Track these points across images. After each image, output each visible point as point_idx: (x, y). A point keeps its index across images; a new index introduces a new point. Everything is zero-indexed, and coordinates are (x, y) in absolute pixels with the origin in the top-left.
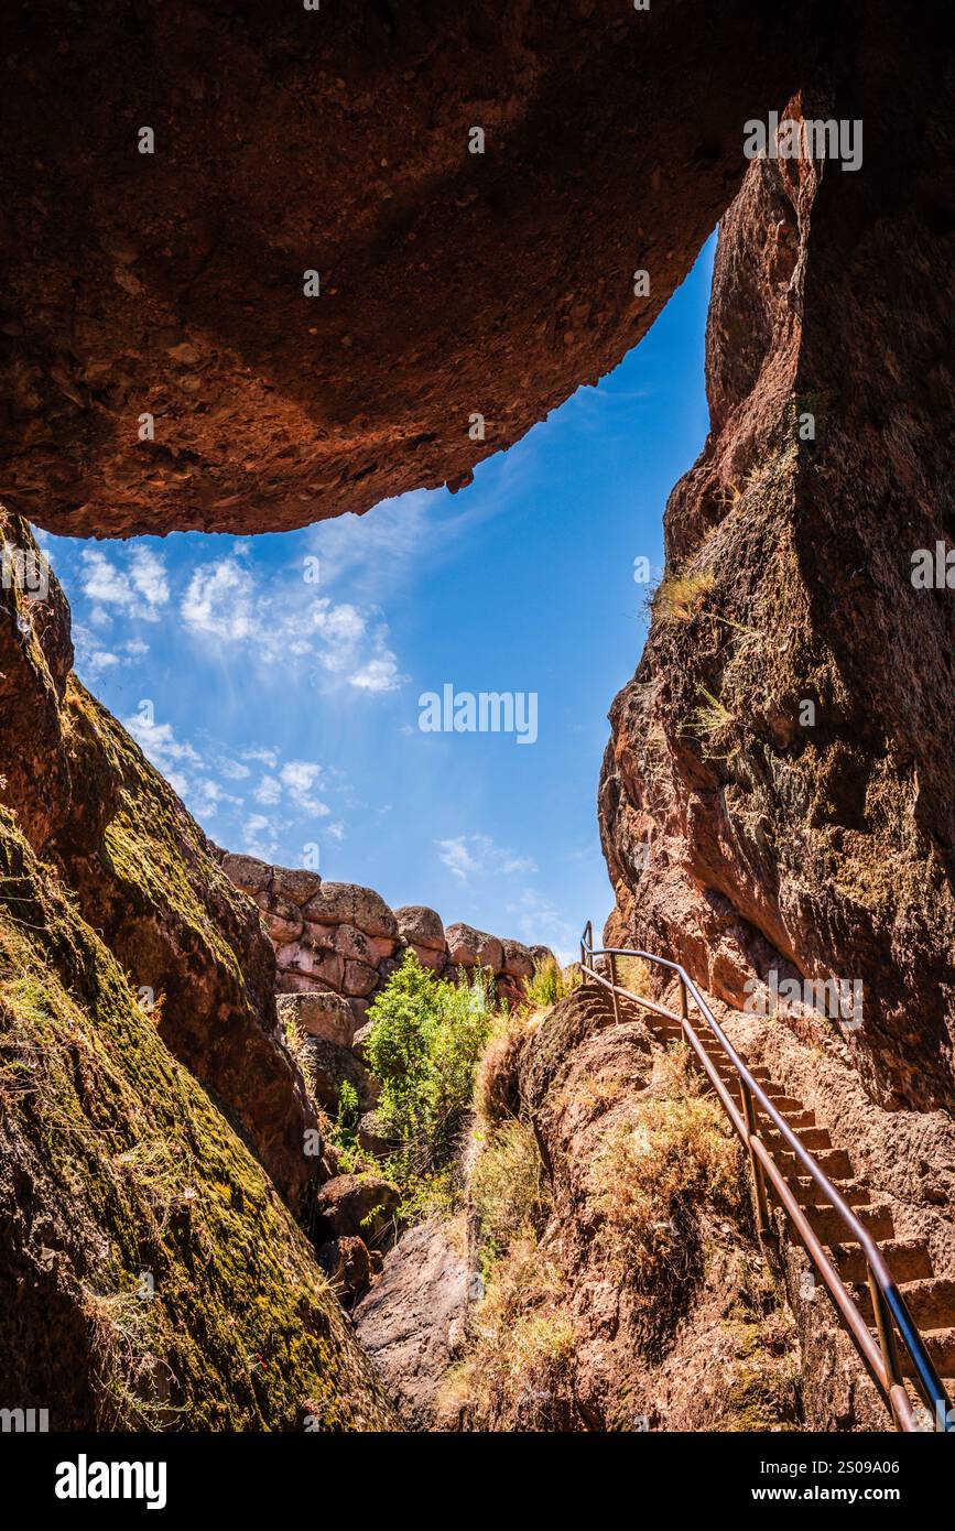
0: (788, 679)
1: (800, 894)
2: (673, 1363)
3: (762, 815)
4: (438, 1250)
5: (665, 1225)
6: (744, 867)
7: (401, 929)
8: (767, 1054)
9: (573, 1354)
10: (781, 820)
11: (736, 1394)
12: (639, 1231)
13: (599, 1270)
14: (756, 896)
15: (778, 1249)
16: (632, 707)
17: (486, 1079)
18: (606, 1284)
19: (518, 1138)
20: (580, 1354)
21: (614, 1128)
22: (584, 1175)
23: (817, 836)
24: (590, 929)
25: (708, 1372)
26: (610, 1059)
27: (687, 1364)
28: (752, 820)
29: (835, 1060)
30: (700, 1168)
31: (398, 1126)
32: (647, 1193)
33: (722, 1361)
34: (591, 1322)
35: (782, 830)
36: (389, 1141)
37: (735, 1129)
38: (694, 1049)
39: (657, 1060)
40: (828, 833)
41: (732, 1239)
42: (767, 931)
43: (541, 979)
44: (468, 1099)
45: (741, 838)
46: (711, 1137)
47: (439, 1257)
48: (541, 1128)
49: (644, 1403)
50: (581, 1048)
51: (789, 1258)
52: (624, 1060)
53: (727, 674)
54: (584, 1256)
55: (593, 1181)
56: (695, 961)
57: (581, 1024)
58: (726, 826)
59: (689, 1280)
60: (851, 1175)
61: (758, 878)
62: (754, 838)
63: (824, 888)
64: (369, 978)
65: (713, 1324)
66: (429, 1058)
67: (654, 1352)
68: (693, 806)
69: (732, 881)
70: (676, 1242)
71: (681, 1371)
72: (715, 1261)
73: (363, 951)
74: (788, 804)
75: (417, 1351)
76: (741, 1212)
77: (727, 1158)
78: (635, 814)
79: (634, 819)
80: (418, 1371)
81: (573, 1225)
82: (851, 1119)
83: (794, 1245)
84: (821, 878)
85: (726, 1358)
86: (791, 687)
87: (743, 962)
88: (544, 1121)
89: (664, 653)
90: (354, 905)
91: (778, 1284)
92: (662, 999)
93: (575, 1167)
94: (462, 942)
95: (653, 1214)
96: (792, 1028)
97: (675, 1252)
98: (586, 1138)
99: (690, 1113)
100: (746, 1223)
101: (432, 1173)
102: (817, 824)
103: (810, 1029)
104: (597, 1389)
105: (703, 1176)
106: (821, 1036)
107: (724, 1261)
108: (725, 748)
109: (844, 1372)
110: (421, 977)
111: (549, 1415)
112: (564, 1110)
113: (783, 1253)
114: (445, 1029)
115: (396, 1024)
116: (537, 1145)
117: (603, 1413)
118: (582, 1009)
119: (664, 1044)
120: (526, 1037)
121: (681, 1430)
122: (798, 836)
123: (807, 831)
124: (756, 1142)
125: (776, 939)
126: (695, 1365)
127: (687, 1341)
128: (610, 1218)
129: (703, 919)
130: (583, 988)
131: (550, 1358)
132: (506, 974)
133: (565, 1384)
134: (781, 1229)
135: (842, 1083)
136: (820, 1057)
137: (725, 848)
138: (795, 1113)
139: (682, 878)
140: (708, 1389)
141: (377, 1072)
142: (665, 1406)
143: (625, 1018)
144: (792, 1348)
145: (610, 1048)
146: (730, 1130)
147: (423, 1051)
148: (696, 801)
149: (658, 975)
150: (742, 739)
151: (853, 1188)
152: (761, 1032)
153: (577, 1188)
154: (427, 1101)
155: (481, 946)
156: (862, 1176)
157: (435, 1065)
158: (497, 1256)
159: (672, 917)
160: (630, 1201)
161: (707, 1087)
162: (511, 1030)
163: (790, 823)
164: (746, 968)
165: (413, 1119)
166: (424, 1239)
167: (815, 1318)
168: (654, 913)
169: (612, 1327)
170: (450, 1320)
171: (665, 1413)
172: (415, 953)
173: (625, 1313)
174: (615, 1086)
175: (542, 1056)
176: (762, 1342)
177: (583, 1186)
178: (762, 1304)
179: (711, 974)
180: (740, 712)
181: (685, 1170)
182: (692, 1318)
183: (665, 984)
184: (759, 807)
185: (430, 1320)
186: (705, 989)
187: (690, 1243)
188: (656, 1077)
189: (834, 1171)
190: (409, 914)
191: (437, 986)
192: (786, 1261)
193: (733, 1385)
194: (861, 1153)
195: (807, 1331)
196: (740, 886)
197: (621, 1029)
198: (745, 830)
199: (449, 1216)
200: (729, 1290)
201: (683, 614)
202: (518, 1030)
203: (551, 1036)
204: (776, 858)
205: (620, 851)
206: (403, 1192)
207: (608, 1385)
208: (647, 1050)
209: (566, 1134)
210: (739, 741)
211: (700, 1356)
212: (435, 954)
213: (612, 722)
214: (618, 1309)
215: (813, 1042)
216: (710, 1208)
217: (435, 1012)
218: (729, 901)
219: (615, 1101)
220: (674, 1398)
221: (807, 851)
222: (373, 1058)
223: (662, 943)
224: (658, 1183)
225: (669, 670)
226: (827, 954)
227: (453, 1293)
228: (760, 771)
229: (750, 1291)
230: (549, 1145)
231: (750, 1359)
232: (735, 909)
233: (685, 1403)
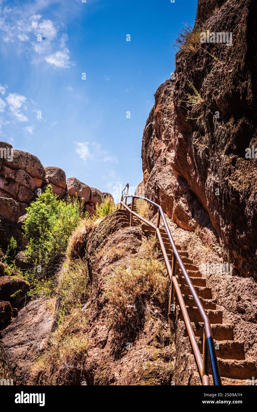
0: (230, 86)
1: (214, 182)
2: (125, 359)
3: (206, 147)
4: (42, 310)
5: (132, 306)
6: (195, 169)
7: (47, 176)
8: (189, 247)
9: (86, 352)
10: (214, 150)
11: (146, 373)
12: (121, 307)
13: (103, 321)
14: (197, 181)
15: (175, 322)
16: (166, 92)
17: (73, 243)
18: (104, 327)
19: (81, 267)
20: (89, 352)
21: (119, 267)
22: (104, 284)
23: (226, 158)
24: (128, 187)
25: (137, 364)
26: (124, 239)
27: (130, 360)
28: (202, 147)
29: (215, 253)
30: (151, 286)
31: (33, 258)
32: (127, 293)
33: (144, 361)
34: (95, 341)
35: (213, 154)
36: (28, 264)
37: (168, 274)
38: (158, 241)
39: (143, 243)
40: (231, 158)
41: (158, 315)
42: (199, 198)
43: (104, 205)
44: (64, 250)
45: (196, 155)
46: (158, 276)
47: (42, 314)
48: (90, 264)
49: (110, 373)
50: (113, 234)
51: (178, 326)
52: (129, 241)
53: (205, 80)
54: (98, 315)
55: (106, 286)
56: (168, 206)
57: (116, 225)
58: (191, 150)
59: (137, 329)
60: (211, 298)
61: (199, 174)
62: (201, 156)
63: (224, 181)
64: (29, 195)
65: (143, 347)
66: (51, 232)
67: (118, 355)
68: (179, 139)
69: (189, 174)
70: (135, 313)
71: (127, 363)
72: (149, 323)
73: (28, 183)
74: (218, 143)
75: (26, 349)
76: (164, 306)
77: (162, 284)
78: (158, 142)
79: (157, 144)
80: (25, 357)
81: (96, 303)
82: (215, 276)
83: (181, 321)
84: (224, 177)
85: (145, 360)
86: (230, 90)
87: (187, 208)
88: (92, 261)
89: (180, 66)
90: (27, 162)
91: (172, 335)
92: (152, 220)
93: (100, 280)
94: (73, 186)
95: (128, 301)
96: (201, 238)
97: (134, 317)
98: (107, 269)
99: (151, 265)
100: (165, 311)
101: (45, 280)
102: (227, 153)
103: (208, 239)
104: (93, 367)
105: (151, 290)
106: (211, 242)
107: (153, 323)
108: (197, 114)
109: (189, 370)
110: (52, 198)
111: (72, 375)
112: (101, 257)
113: (176, 323)
114: (60, 221)
115: (39, 216)
116: (88, 271)
117: (94, 376)
118: (117, 219)
119: (147, 237)
120: (93, 228)
121: (122, 385)
122: (219, 158)
123: (223, 156)
124: (174, 279)
125: (202, 200)
126: (133, 361)
127: (132, 352)
128: (111, 301)
129: (174, 189)
130: (120, 210)
131: (76, 353)
132: (91, 202)
133: (81, 363)
134: (177, 313)
135: (215, 262)
136: (209, 251)
137: (189, 159)
138: (194, 271)
139: (170, 170)
140: (136, 371)
141: (27, 235)
142: (118, 375)
143: (134, 224)
144: (172, 360)
145: (125, 236)
146: (166, 274)
147: (48, 229)
148: (181, 137)
149: (152, 210)
150: (205, 111)
151: (210, 303)
152: (188, 238)
153: (100, 288)
154: (47, 250)
155: (82, 189)
156: (215, 299)
157: (53, 235)
158: (65, 315)
159: (162, 186)
160: (120, 295)
161: (161, 256)
162: (87, 224)
163: (217, 152)
164: (188, 211)
165: (40, 256)
166: (37, 305)
167: (183, 349)
168: (155, 184)
169: (103, 344)
170: (43, 338)
171: (118, 378)
172: (51, 187)
173: (110, 339)
174: (123, 250)
175: (97, 236)
176: (161, 356)
177: (102, 288)
178: (164, 342)
179: (174, 212)
180: (206, 99)
181: (144, 286)
182: (136, 343)
183: (154, 214)
184: (206, 143)
185: (34, 337)
186: (170, 218)
187: (141, 314)
188: (141, 250)
189: (204, 295)
190: (51, 170)
191: (59, 202)
192: (177, 326)
193: (146, 370)
194: (216, 290)
195: (179, 353)
196: (192, 176)
197: (131, 228)
198: (198, 152)
199: (49, 297)
200: (152, 335)
201: (192, 48)
202: (90, 225)
203: (102, 228)
204: (208, 166)
205: (148, 156)
206: (31, 286)
207: (97, 365)
208: (140, 238)
209: (100, 267)
210: (204, 112)
211: (135, 358)
212: (61, 189)
213: (156, 98)
214: (107, 337)
215: (208, 244)
216: (152, 303)
217: (56, 213)
218: (187, 182)
219: (122, 256)
220: (122, 373)
221: (221, 164)
222: (26, 229)
223: (156, 197)
224: (132, 290)
225: (181, 75)
226: (220, 209)
227: (46, 328)
228: (209, 127)
229: (161, 336)
230: (92, 271)
231: (155, 361)
232: (188, 186)
233: (126, 375)
